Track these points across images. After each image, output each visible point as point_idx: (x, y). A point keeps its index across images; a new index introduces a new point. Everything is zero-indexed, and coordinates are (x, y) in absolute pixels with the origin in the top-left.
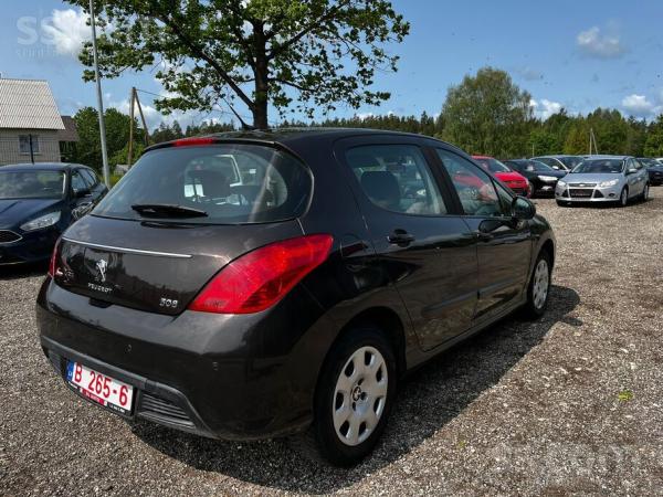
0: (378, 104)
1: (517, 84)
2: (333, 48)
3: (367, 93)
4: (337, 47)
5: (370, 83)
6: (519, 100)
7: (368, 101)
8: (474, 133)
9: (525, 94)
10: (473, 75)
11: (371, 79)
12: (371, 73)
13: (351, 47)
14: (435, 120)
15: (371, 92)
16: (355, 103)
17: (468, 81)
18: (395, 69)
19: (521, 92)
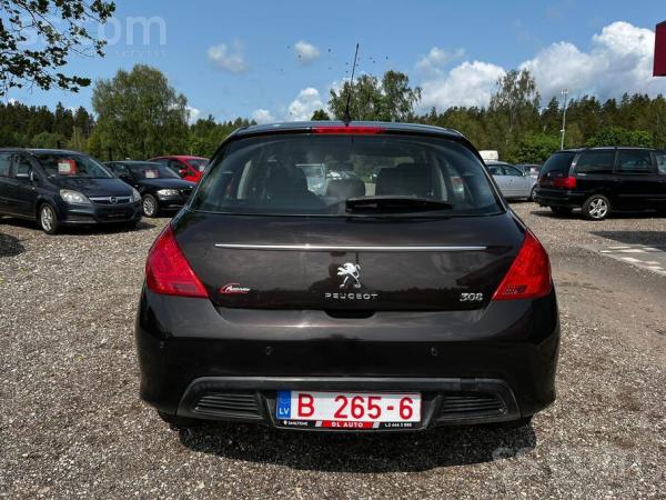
0: (75, 90)
1: (172, 86)
2: (9, 16)
3: (61, 76)
4: (15, 15)
5: (63, 63)
6: (176, 101)
7: (61, 84)
8: (132, 131)
9: (181, 96)
10: (129, 70)
11: (65, 58)
12: (64, 52)
13: (38, 19)
14: (74, 114)
15: (66, 76)
16: (44, 83)
17: (122, 75)
18: (102, 55)
19: (177, 95)
